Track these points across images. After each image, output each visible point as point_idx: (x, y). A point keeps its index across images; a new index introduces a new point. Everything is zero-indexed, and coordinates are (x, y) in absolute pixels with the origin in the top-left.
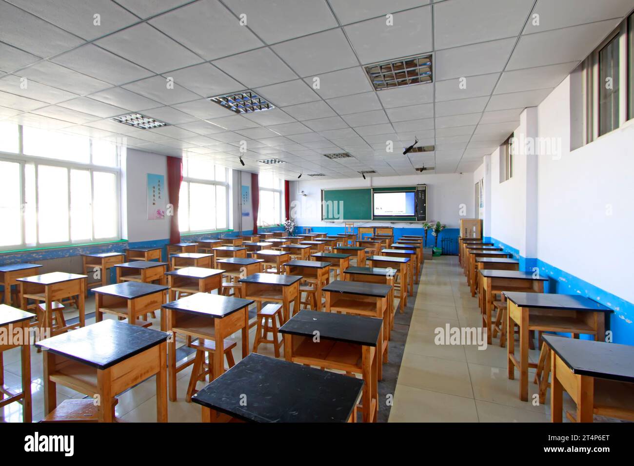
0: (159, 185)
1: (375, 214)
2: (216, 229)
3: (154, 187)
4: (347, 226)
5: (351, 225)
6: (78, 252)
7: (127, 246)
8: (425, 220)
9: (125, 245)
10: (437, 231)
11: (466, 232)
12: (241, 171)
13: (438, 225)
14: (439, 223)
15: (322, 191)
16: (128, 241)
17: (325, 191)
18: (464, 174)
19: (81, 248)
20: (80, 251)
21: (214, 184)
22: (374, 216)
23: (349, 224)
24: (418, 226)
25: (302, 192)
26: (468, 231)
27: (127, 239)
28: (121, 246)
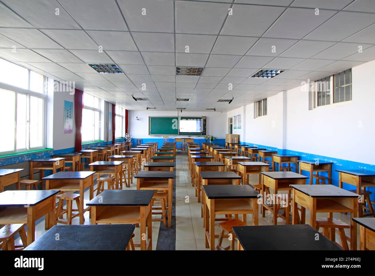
0: (70, 109)
1: (180, 132)
2: (94, 140)
3: (68, 110)
4: (164, 138)
5: (167, 137)
6: (24, 159)
7: (53, 153)
8: (206, 135)
9: (51, 152)
10: (212, 140)
11: (232, 140)
12: (109, 102)
13: (212, 137)
14: (212, 136)
15: (149, 117)
16: (53, 149)
17: (151, 118)
18: (223, 113)
19: (26, 156)
20: (26, 157)
21: (93, 110)
22: (179, 132)
23: (165, 137)
24: (202, 138)
25: (137, 117)
26: (233, 140)
27: (52, 148)
28: (49, 153)
